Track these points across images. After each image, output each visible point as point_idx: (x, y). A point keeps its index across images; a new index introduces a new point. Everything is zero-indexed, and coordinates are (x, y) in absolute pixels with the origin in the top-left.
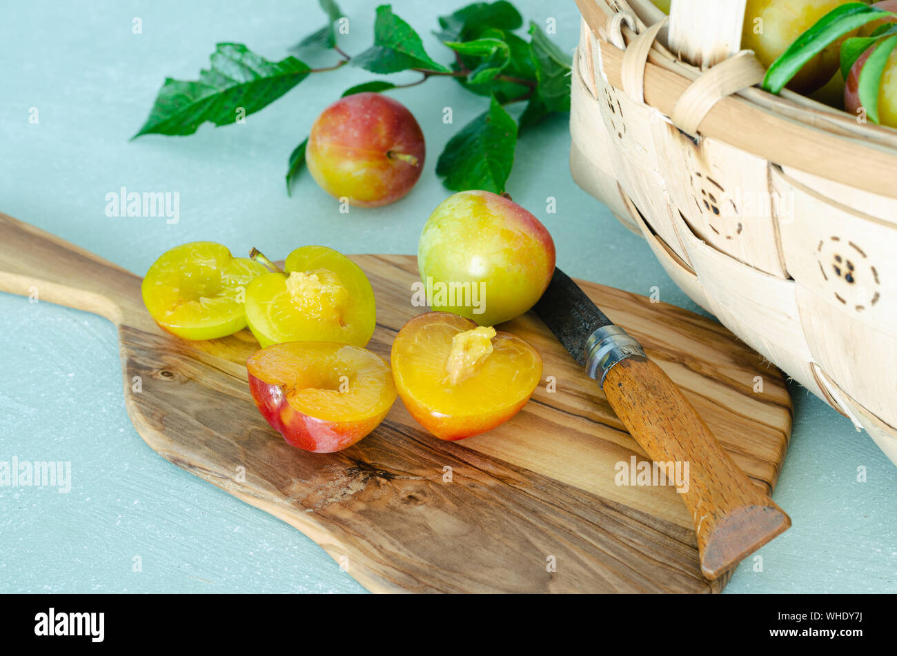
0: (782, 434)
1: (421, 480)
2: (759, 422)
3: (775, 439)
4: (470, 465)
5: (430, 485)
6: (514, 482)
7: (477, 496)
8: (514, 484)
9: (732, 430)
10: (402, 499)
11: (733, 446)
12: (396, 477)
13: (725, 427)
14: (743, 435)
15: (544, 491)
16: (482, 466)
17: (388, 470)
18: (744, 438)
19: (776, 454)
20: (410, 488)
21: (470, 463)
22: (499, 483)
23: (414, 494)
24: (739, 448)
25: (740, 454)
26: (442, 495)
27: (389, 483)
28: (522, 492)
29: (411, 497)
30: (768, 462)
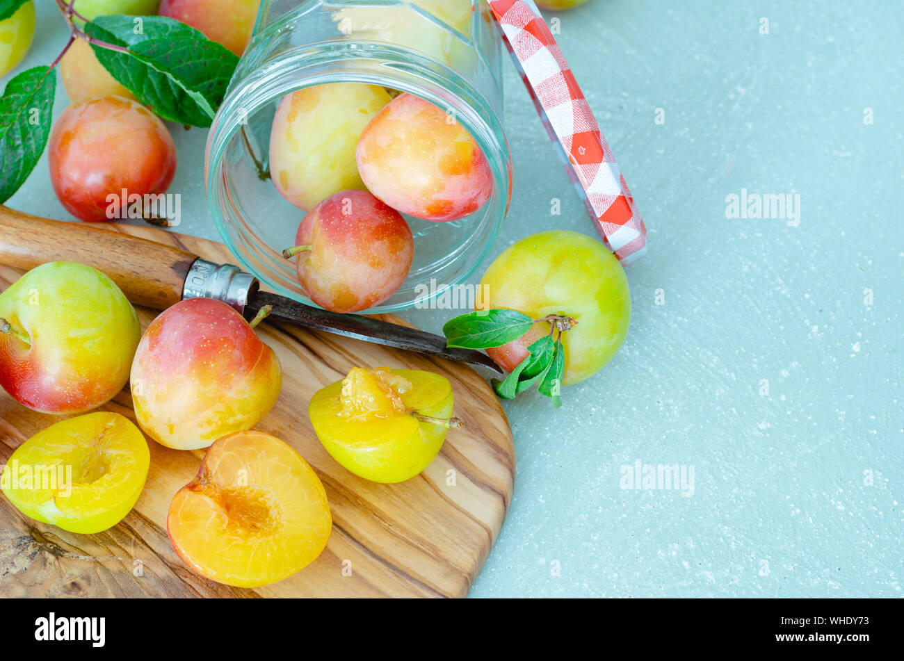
0: (486, 533)
1: (90, 562)
2: (466, 513)
3: (476, 540)
4: (146, 544)
5: (98, 570)
6: (187, 574)
7: (143, 590)
8: (186, 577)
9: (433, 521)
10: (64, 587)
11: (429, 545)
12: (66, 554)
13: (428, 518)
14: (444, 530)
15: (215, 590)
16: (158, 547)
17: (60, 543)
18: (444, 535)
19: (472, 561)
20: (76, 572)
21: (147, 542)
22: (170, 575)
23: (78, 580)
24: (434, 548)
25: (432, 557)
26: (107, 584)
27: (56, 562)
28: (191, 590)
29: (74, 584)
30: (459, 572)
